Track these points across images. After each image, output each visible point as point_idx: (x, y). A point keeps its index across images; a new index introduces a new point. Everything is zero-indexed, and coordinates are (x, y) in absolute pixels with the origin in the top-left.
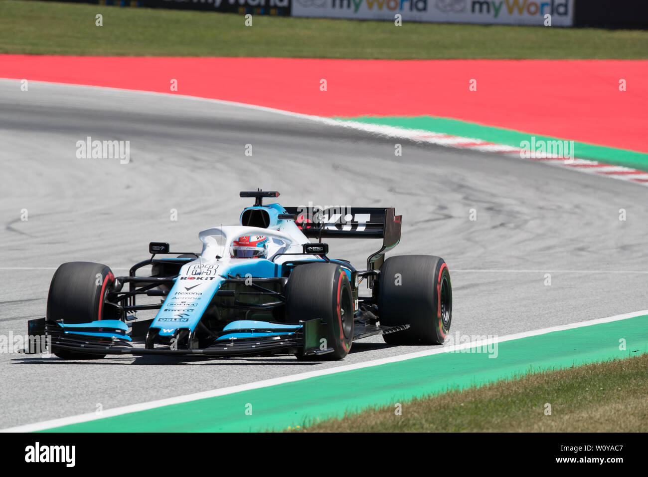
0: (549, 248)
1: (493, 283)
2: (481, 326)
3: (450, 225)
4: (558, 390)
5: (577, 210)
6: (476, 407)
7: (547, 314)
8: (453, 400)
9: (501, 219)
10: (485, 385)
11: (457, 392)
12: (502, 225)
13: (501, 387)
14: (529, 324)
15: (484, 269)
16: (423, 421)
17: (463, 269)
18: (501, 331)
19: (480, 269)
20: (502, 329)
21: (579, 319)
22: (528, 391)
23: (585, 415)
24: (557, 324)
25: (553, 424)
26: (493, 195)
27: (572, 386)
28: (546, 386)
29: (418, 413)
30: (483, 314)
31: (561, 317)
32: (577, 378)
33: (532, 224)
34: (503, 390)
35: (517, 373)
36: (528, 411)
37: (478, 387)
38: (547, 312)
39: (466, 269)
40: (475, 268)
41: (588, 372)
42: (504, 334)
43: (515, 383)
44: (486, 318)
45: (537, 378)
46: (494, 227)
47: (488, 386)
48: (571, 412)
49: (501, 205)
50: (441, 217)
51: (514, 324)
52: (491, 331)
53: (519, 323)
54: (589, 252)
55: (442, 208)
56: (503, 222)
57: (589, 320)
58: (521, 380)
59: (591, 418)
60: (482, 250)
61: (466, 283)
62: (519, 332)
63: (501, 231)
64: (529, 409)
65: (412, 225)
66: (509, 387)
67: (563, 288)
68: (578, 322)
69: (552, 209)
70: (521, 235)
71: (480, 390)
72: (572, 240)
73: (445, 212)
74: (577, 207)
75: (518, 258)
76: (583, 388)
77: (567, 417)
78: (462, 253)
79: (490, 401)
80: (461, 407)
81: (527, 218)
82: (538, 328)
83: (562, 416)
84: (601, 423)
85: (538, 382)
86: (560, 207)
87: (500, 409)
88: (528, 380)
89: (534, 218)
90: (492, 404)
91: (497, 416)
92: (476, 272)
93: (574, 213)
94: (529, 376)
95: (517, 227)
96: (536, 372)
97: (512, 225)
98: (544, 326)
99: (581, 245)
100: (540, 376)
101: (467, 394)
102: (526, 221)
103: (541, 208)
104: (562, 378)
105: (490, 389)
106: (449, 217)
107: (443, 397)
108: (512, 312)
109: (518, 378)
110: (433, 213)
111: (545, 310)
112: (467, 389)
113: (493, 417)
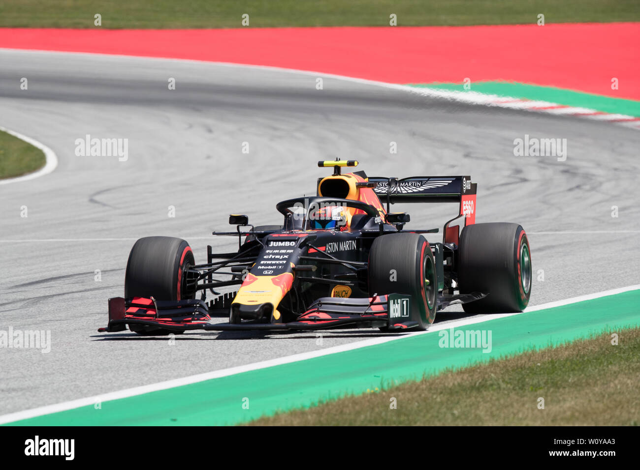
1: (569, 244)
3: (527, 188)
4: (634, 349)
6: (553, 365)
7: (623, 273)
8: (529, 360)
9: (577, 181)
10: (561, 345)
11: (534, 352)
12: (578, 187)
13: (577, 346)
14: (605, 284)
15: (560, 231)
16: (500, 381)
17: (539, 232)
19: (556, 230)
20: (578, 289)
24: (632, 284)
25: (629, 382)
26: (569, 159)
29: (495, 373)
30: (559, 275)
31: (637, 276)
33: (608, 186)
34: (579, 350)
35: (593, 332)
36: (604, 370)
37: (554, 347)
38: (622, 271)
39: (541, 231)
40: (551, 230)
42: (580, 295)
43: (591, 342)
44: (562, 279)
46: (571, 190)
47: (564, 346)
49: (576, 168)
50: (517, 180)
51: (591, 285)
52: (568, 291)
55: (518, 171)
56: (578, 184)
58: (597, 340)
61: (542, 245)
62: (595, 292)
63: (577, 193)
64: (605, 368)
65: (488, 189)
66: (585, 345)
69: (627, 170)
70: (597, 197)
71: (557, 350)
73: (521, 176)
75: (594, 219)
78: (538, 216)
79: (567, 360)
80: (538, 367)
81: (602, 180)
86: (634, 168)
87: (577, 368)
88: (604, 339)
89: (609, 180)
90: (569, 363)
91: (574, 375)
92: (552, 235)
94: (605, 336)
95: (593, 189)
97: (587, 187)
98: (619, 286)
101: (543, 354)
102: (601, 183)
103: (616, 169)
105: (566, 348)
106: (524, 180)
107: (521, 357)
108: (588, 272)
109: (594, 337)
110: (509, 177)
112: (543, 349)
113: (569, 377)
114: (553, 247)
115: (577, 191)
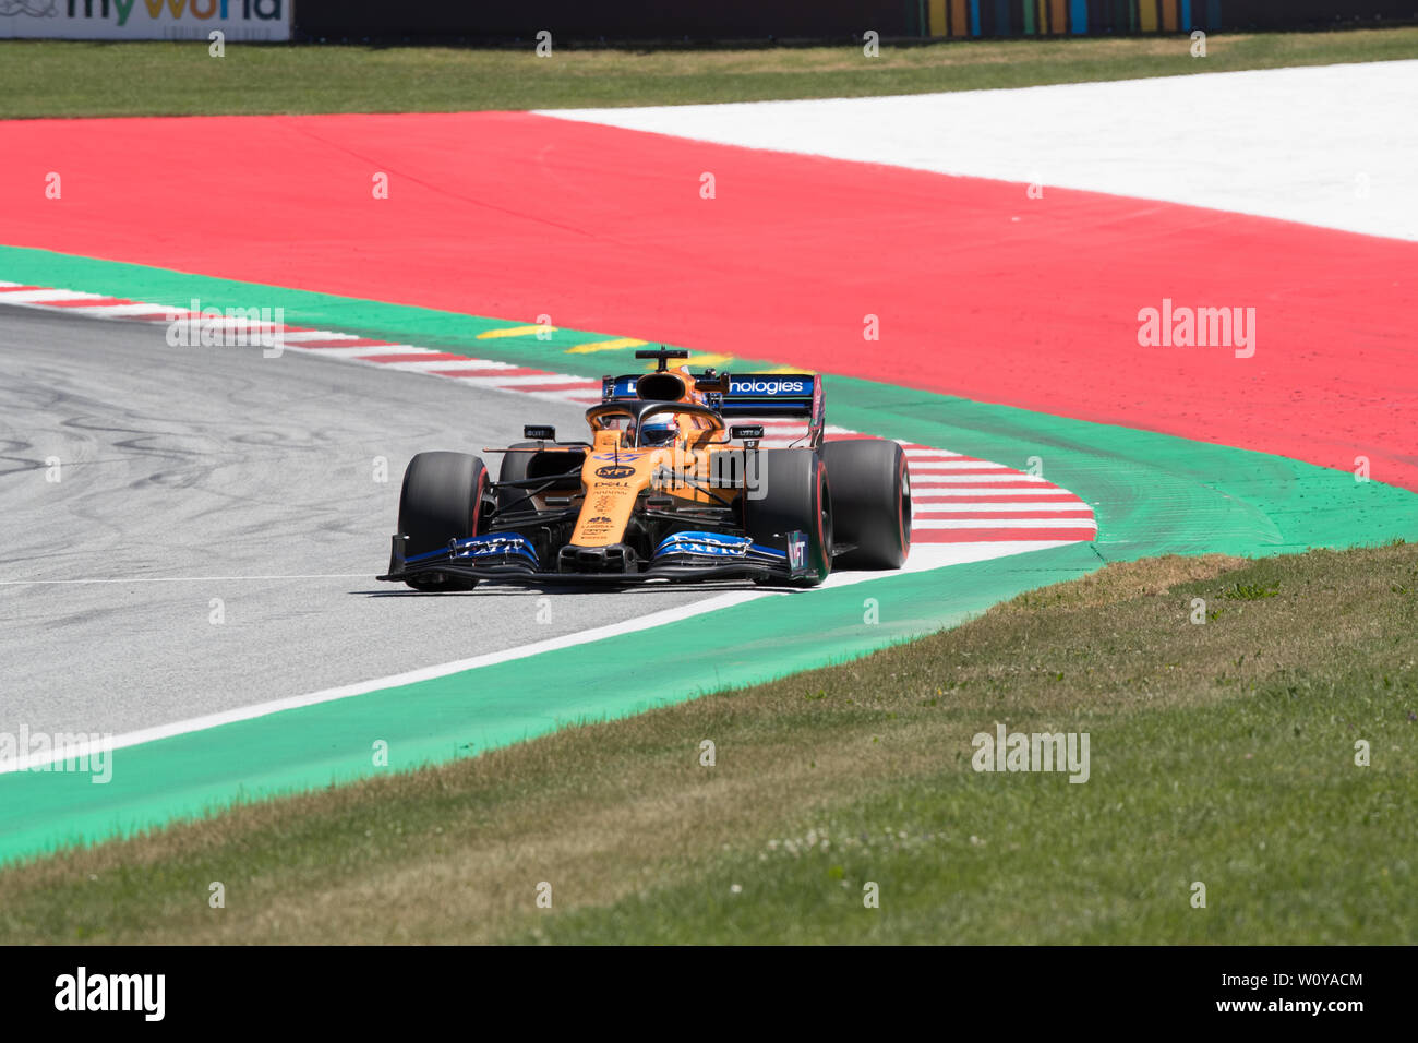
0: (263, 526)
1: (145, 606)
2: (124, 701)
4: (305, 839)
5: (319, 442)
6: (125, 879)
7: (268, 670)
8: (71, 869)
9: (151, 466)
10: (141, 833)
11: (79, 849)
12: (155, 478)
13: (176, 835)
14: (229, 695)
15: (121, 576)
16: (9, 917)
17: (74, 578)
18: (169, 712)
19: (112, 576)
20: (170, 707)
21: (341, 678)
22: (237, 841)
23: (367, 890)
24: (291, 693)
25: (298, 912)
26: (129, 414)
27: (335, 828)
28: (276, 830)
30: (125, 677)
31: (299, 677)
32: (344, 810)
33: (220, 476)
34: (181, 843)
35: (211, 802)
36: (240, 887)
37: (126, 837)
38: (266, 666)
39: (81, 578)
40: (99, 575)
41: (366, 795)
42: (176, 719)
43: (208, 825)
44: (132, 685)
45: (256, 813)
46: (138, 485)
47: (148, 835)
48: (336, 885)
49: (150, 436)
50: (18, 465)
51: (198, 696)
52: (147, 712)
53: (207, 694)
54: (350, 532)
55: (20, 445)
56: (156, 473)
57: (361, 681)
58: (221, 819)
59: (381, 896)
60: (115, 535)
61: (82, 609)
62: (207, 713)
63: (152, 492)
64: (244, 882)
66: (195, 832)
67: (298, 614)
68: (337, 685)
69: (263, 442)
70: (199, 501)
71: (131, 844)
72: (311, 507)
73: (27, 454)
74: (317, 435)
75: (194, 549)
76: (361, 832)
77: (327, 897)
78: (70, 544)
79: (155, 866)
80: (92, 884)
81: (208, 462)
82: (249, 702)
83: (317, 894)
84: (404, 907)
85: (258, 822)
86: (281, 437)
87: (179, 884)
88: (235, 819)
89: (227, 463)
90: (160, 875)
91: (174, 899)
92: (104, 584)
93: (313, 449)
94: (237, 811)
95: (189, 482)
96: (254, 800)
97: (177, 479)
98: (263, 698)
99: (332, 517)
100: (261, 809)
101: (100, 855)
102: (207, 471)
103: (238, 439)
104: (310, 808)
105: (153, 840)
106: (35, 465)
107: (51, 862)
108: (191, 669)
109: (214, 815)
111: (263, 663)
112: (100, 842)
113: (162, 903)
114: (106, 612)
115: (154, 487)
